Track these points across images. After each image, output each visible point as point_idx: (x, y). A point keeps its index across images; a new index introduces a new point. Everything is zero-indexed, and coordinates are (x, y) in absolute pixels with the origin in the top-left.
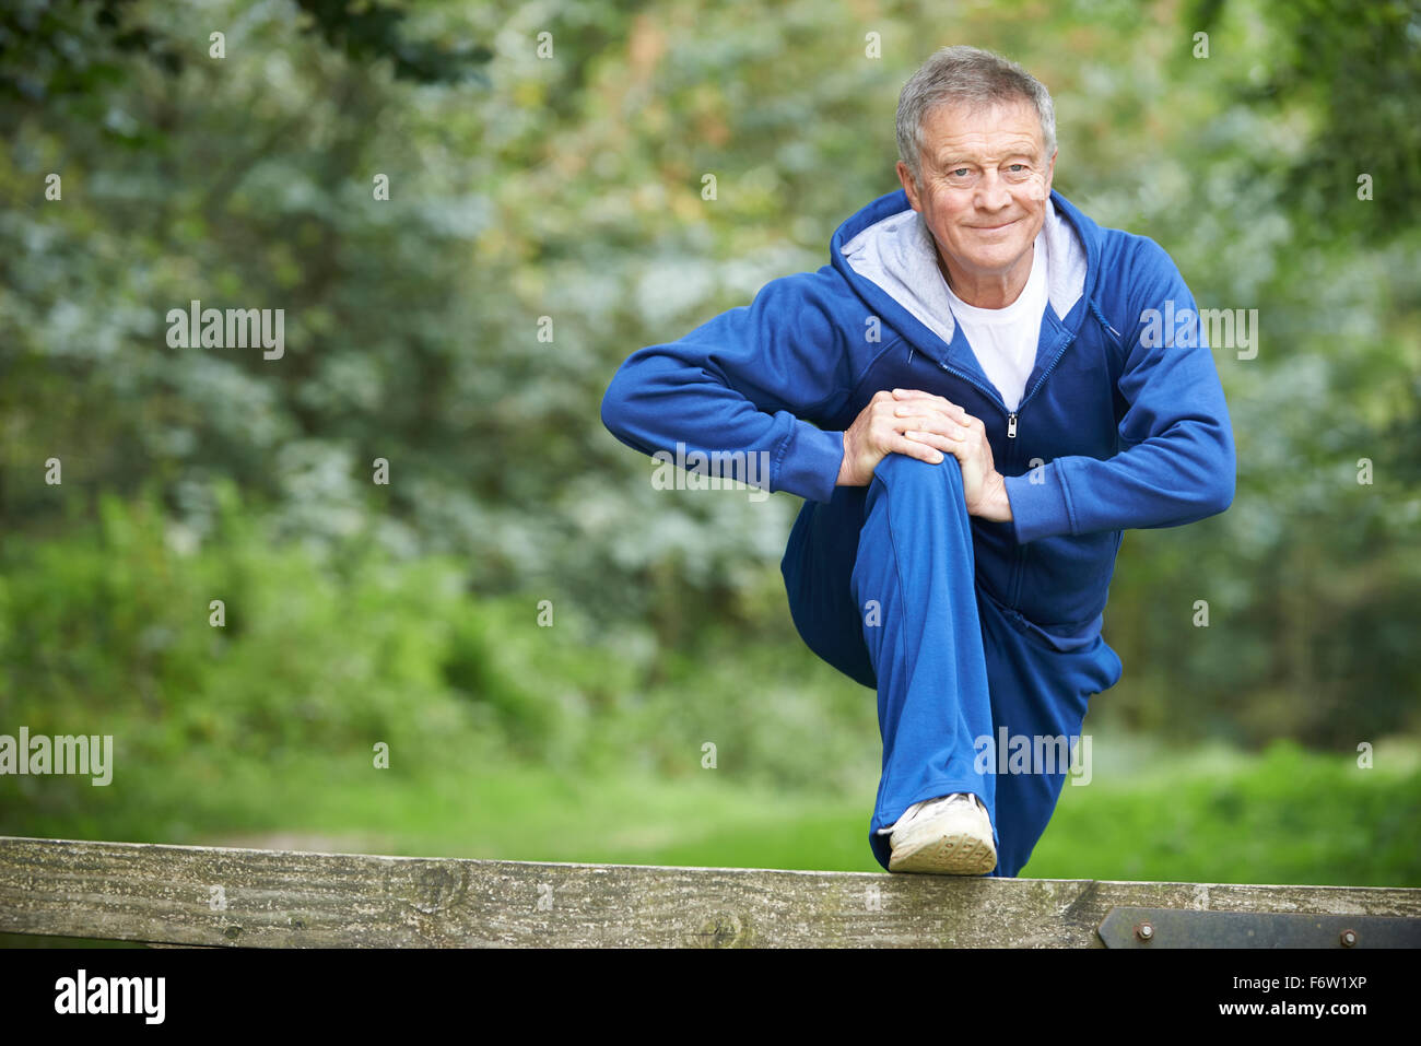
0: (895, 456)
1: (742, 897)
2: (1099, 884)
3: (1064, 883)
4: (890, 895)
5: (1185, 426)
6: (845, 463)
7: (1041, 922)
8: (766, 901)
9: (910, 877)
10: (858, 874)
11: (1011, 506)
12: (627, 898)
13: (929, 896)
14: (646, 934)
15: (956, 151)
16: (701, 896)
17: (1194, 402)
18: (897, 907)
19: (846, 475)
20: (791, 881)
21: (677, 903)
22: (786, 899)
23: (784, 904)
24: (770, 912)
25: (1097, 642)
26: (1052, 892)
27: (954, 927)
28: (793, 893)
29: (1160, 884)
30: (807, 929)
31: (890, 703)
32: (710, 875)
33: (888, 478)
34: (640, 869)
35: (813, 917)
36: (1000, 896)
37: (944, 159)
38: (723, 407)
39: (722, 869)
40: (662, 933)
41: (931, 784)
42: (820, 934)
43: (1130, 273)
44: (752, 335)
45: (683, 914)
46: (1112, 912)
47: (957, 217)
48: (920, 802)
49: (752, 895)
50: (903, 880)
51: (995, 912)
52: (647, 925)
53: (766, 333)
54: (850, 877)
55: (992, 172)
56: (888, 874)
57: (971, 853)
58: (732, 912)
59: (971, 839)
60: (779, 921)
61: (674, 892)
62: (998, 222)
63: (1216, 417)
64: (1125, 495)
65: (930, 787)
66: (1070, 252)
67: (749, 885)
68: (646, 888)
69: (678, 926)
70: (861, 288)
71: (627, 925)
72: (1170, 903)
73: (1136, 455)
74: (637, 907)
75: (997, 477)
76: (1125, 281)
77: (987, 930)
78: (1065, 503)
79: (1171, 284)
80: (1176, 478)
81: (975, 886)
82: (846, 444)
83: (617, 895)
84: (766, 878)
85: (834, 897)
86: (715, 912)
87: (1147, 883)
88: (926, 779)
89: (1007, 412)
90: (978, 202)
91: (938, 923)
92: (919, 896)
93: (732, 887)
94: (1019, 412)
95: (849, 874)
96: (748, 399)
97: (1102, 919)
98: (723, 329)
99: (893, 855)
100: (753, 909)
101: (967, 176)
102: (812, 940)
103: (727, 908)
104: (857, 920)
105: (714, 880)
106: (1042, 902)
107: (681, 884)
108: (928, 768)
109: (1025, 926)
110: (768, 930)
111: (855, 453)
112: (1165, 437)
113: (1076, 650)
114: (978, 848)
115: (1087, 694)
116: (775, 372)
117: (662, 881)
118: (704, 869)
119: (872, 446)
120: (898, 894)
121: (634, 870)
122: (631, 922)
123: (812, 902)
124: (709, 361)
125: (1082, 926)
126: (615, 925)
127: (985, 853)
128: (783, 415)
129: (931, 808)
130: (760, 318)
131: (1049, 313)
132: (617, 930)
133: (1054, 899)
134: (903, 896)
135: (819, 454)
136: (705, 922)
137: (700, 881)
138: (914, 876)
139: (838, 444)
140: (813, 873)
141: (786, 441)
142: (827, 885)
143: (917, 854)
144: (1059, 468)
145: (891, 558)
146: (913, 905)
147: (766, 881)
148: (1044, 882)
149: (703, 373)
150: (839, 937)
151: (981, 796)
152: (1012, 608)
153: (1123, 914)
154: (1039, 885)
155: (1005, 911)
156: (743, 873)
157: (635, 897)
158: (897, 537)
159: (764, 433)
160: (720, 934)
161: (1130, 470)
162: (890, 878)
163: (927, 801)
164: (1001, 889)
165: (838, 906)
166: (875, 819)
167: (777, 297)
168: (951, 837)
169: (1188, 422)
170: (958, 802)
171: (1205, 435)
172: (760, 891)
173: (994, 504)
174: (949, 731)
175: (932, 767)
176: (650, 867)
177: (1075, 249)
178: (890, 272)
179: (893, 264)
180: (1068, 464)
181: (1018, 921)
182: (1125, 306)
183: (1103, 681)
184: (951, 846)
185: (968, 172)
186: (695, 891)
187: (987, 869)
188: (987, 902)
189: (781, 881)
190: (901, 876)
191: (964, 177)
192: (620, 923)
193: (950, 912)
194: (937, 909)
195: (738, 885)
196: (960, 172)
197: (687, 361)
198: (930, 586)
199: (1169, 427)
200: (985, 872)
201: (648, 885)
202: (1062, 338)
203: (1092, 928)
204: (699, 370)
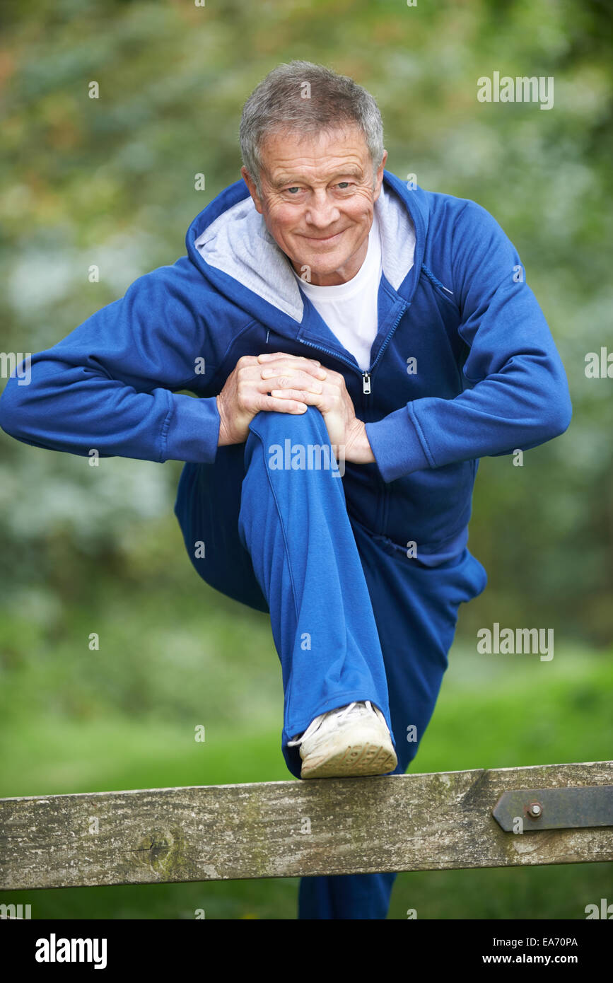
0: (265, 414)
1: (171, 813)
2: (490, 772)
3: (459, 774)
4: (304, 800)
5: (517, 361)
6: (223, 427)
7: (440, 811)
8: (193, 815)
9: (320, 781)
10: (273, 783)
11: (372, 448)
12: (69, 824)
13: (339, 797)
14: (88, 855)
15: (287, 173)
16: (135, 816)
17: (525, 337)
18: (312, 809)
19: (225, 436)
20: (215, 795)
21: (113, 824)
22: (211, 812)
23: (210, 816)
24: (198, 825)
25: (464, 554)
26: (449, 783)
27: (364, 822)
28: (217, 805)
29: (544, 767)
30: (232, 837)
31: (283, 629)
32: (142, 796)
33: (261, 431)
34: (78, 797)
35: (237, 826)
36: (403, 791)
37: (278, 179)
38: (107, 398)
39: (152, 790)
40: (103, 853)
41: (329, 697)
42: (245, 840)
43: (452, 241)
44: (123, 331)
45: (121, 834)
46: (503, 796)
47: (291, 227)
48: (322, 714)
49: (180, 811)
50: (314, 785)
51: (399, 805)
52: (89, 847)
53: (137, 327)
54: (267, 786)
55: (321, 193)
56: (301, 781)
57: (373, 759)
58: (164, 827)
59: (373, 747)
60: (207, 832)
61: (110, 814)
62: (328, 235)
63: (543, 348)
64: (472, 427)
65: (329, 700)
66: (398, 228)
67: (177, 802)
68: (86, 814)
69: (117, 844)
70: (216, 280)
71: (72, 848)
72: (554, 783)
73: (480, 392)
74: (79, 831)
75: (358, 424)
76: (448, 250)
77: (393, 822)
78: (420, 441)
79: (492, 239)
80: (515, 407)
81: (379, 784)
82: (221, 408)
83: (60, 822)
84: (192, 794)
85: (254, 805)
86: (149, 829)
87: (532, 767)
88: (324, 693)
89: (361, 372)
90: (309, 217)
91: (350, 820)
92: (330, 798)
93: (162, 806)
94: (371, 372)
95: (266, 784)
96: (127, 385)
97: (495, 803)
98: (98, 330)
99: (304, 765)
100: (183, 823)
101: (299, 193)
102: (238, 846)
103: (159, 824)
104: (276, 825)
105: (145, 800)
106: (440, 793)
107: (116, 807)
108: (325, 682)
109: (427, 816)
110: (198, 840)
111: (229, 417)
112: (504, 372)
113: (444, 565)
114: (381, 753)
115: (456, 604)
116: (150, 362)
117: (99, 805)
118: (136, 791)
119: (242, 409)
120: (311, 798)
121: (73, 798)
122: (75, 845)
123: (235, 812)
124: (89, 360)
125: (478, 811)
126: (61, 849)
127: (387, 757)
128: (161, 392)
129: (333, 719)
130: (130, 313)
131: (384, 285)
132: (63, 853)
133: (451, 789)
134: (316, 799)
135: (199, 423)
136: (141, 839)
137: (132, 802)
138: (325, 781)
139: (212, 409)
140: (233, 786)
141: (168, 416)
142: (247, 795)
143: (325, 764)
144: (411, 411)
145: (271, 499)
146: (326, 806)
147: (192, 797)
148: (440, 775)
149: (85, 371)
150: (262, 840)
151: (375, 701)
152: (381, 535)
153: (514, 798)
154: (437, 778)
155: (409, 804)
156: (170, 792)
157: (76, 822)
158: (274, 481)
159: (148, 412)
160: (155, 848)
161: (474, 405)
162: (303, 785)
163: (328, 713)
164: (403, 784)
165: (258, 814)
166: (284, 733)
167: (144, 293)
168: (354, 747)
169: (519, 357)
170: (357, 710)
171: (536, 365)
172: (188, 807)
173: (356, 449)
174: (340, 646)
175: (329, 681)
176: (87, 794)
177: (404, 223)
178: (241, 261)
179: (243, 253)
180: (418, 406)
181: (420, 812)
182: (450, 272)
183: (471, 591)
184: (355, 754)
185: (299, 190)
186: (130, 812)
187: (389, 769)
188: (392, 797)
189: (205, 796)
190: (314, 781)
191: (296, 195)
192: (64, 847)
193: (359, 809)
194: (347, 808)
195: (167, 803)
196: (293, 190)
197: (70, 363)
198: (308, 521)
199: (505, 364)
200: (388, 771)
201: (87, 810)
202: (398, 307)
203: (488, 812)
204: (80, 370)
